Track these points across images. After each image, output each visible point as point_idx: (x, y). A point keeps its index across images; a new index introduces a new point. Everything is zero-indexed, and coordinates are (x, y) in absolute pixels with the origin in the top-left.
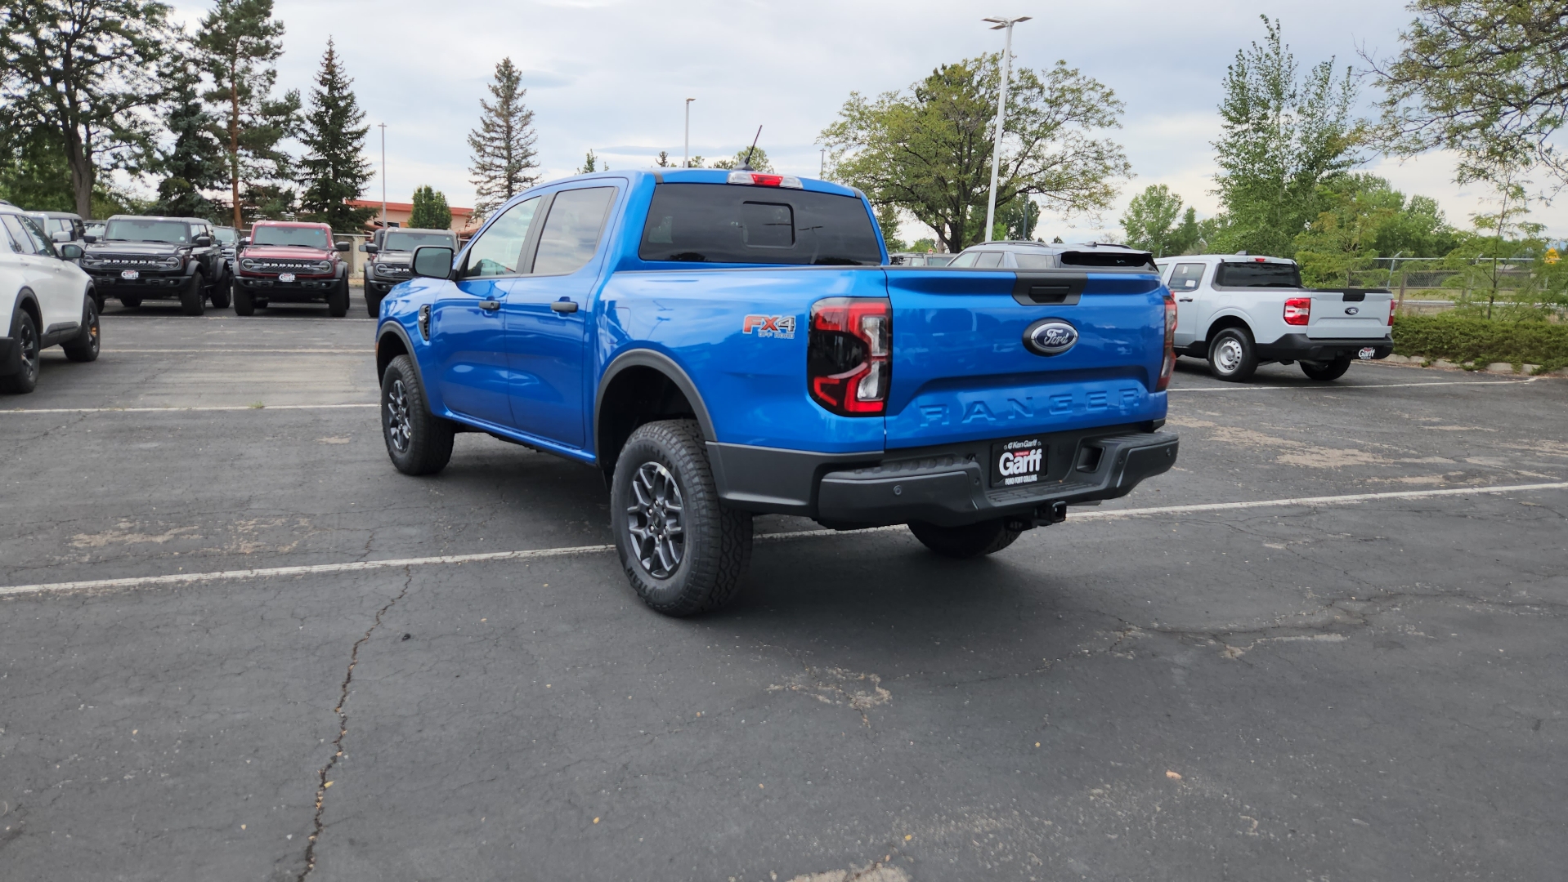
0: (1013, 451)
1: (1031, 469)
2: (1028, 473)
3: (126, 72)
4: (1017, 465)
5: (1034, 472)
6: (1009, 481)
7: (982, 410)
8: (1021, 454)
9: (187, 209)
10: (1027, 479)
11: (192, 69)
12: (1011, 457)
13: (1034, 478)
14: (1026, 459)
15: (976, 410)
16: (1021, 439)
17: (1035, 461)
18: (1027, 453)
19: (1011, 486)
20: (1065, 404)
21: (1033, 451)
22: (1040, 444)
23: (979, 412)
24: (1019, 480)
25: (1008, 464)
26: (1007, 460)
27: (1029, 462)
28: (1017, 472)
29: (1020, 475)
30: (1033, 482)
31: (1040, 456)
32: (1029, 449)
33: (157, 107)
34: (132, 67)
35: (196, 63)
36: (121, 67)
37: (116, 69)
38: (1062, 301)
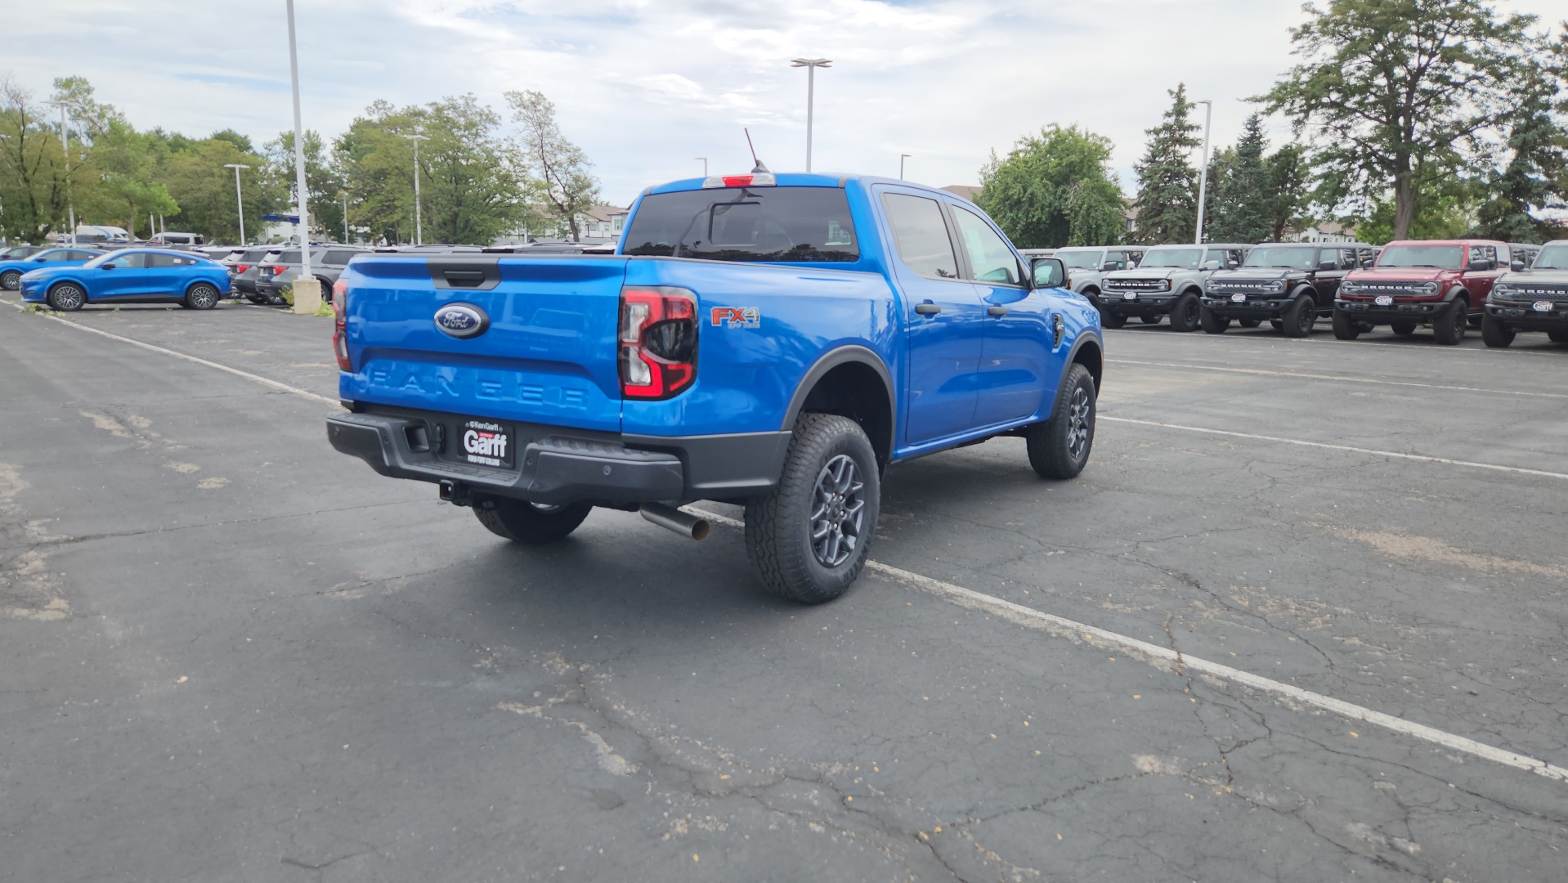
0: (477, 431)
1: (496, 454)
2: (492, 456)
3: (1476, 96)
4: (482, 445)
5: (499, 457)
6: (471, 458)
7: (415, 381)
8: (486, 435)
9: (1505, 232)
10: (490, 461)
11: (1548, 78)
12: (476, 436)
13: (497, 462)
14: (491, 442)
15: (410, 380)
16: (482, 420)
17: (499, 446)
18: (490, 436)
19: (473, 463)
20: (493, 391)
21: (497, 436)
22: (501, 429)
23: (412, 383)
24: (481, 460)
25: (473, 442)
26: (471, 438)
27: (493, 446)
28: (481, 452)
29: (484, 455)
30: (495, 467)
31: (505, 443)
32: (494, 433)
33: (1505, 127)
34: (1481, 89)
35: (1555, 71)
36: (1473, 91)
37: (1467, 94)
38: (477, 285)
